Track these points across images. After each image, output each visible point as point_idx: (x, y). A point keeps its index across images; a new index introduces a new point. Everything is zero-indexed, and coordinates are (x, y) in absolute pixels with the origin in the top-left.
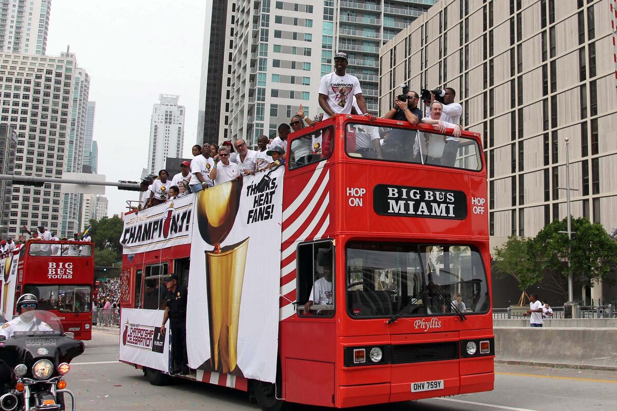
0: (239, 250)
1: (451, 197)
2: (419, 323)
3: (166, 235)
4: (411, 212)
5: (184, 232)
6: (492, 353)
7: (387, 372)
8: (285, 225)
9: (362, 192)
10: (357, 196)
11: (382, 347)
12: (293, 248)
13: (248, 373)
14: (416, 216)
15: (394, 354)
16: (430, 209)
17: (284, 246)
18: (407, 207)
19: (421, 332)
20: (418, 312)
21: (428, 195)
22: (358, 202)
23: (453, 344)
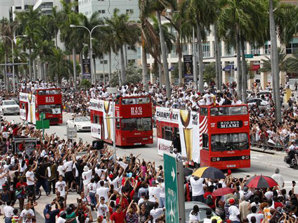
0: (191, 130)
1: (238, 122)
2: (229, 152)
3: (171, 119)
4: (227, 127)
5: (176, 120)
6: (250, 158)
7: (220, 163)
8: (200, 127)
9: (214, 124)
10: (213, 125)
11: (220, 158)
12: (201, 134)
13: (195, 161)
14: (228, 128)
15: (222, 159)
16: (232, 126)
17: (200, 132)
18: (226, 126)
19: (229, 154)
20: (229, 150)
21: (231, 122)
22: (213, 126)
23: (238, 157)
